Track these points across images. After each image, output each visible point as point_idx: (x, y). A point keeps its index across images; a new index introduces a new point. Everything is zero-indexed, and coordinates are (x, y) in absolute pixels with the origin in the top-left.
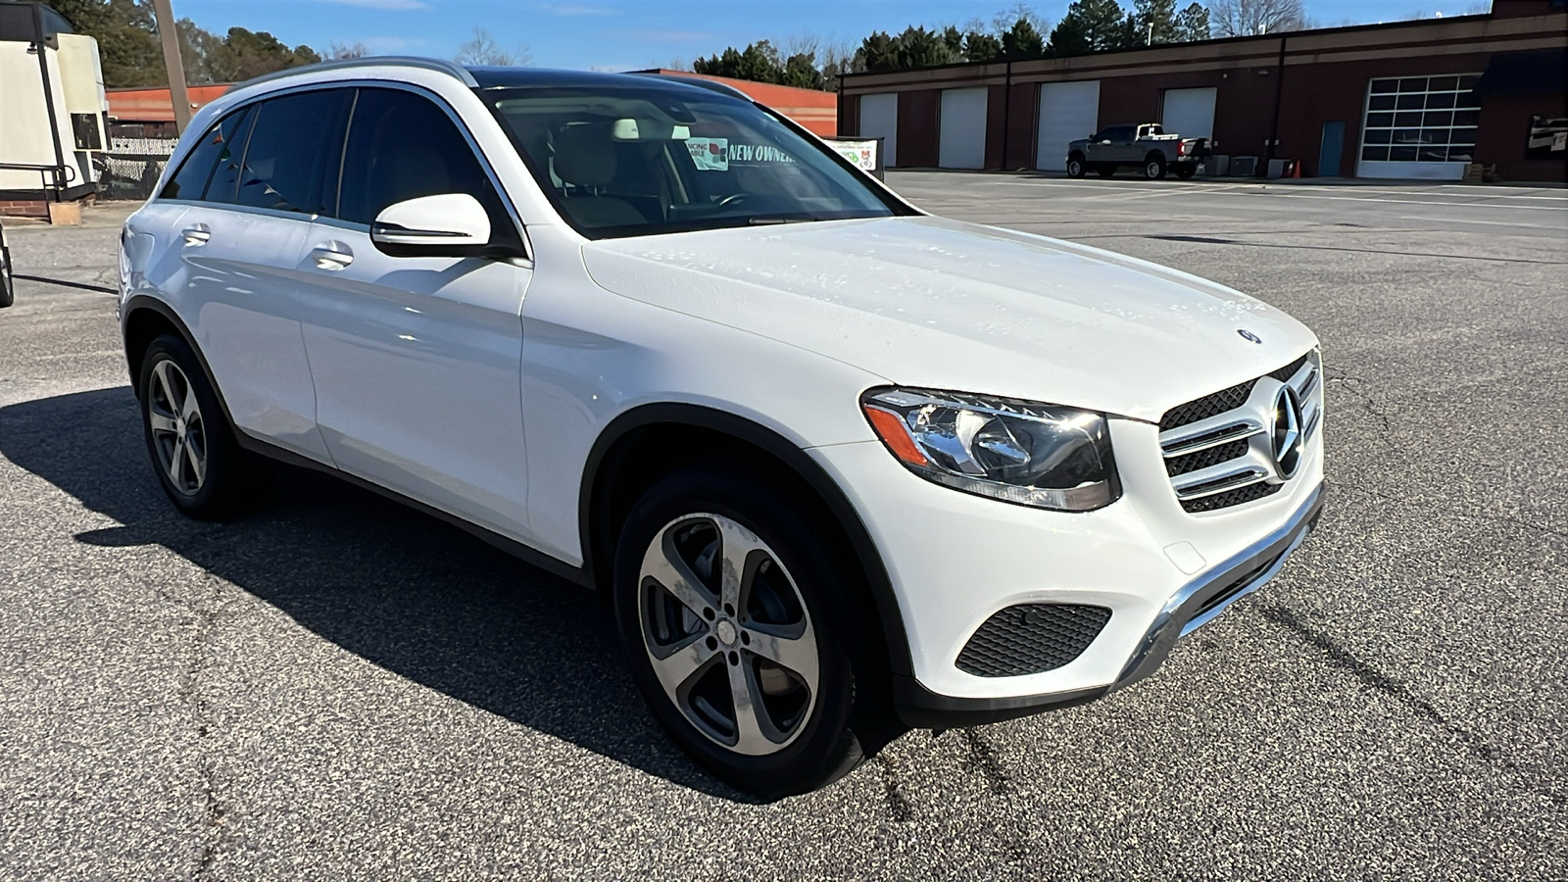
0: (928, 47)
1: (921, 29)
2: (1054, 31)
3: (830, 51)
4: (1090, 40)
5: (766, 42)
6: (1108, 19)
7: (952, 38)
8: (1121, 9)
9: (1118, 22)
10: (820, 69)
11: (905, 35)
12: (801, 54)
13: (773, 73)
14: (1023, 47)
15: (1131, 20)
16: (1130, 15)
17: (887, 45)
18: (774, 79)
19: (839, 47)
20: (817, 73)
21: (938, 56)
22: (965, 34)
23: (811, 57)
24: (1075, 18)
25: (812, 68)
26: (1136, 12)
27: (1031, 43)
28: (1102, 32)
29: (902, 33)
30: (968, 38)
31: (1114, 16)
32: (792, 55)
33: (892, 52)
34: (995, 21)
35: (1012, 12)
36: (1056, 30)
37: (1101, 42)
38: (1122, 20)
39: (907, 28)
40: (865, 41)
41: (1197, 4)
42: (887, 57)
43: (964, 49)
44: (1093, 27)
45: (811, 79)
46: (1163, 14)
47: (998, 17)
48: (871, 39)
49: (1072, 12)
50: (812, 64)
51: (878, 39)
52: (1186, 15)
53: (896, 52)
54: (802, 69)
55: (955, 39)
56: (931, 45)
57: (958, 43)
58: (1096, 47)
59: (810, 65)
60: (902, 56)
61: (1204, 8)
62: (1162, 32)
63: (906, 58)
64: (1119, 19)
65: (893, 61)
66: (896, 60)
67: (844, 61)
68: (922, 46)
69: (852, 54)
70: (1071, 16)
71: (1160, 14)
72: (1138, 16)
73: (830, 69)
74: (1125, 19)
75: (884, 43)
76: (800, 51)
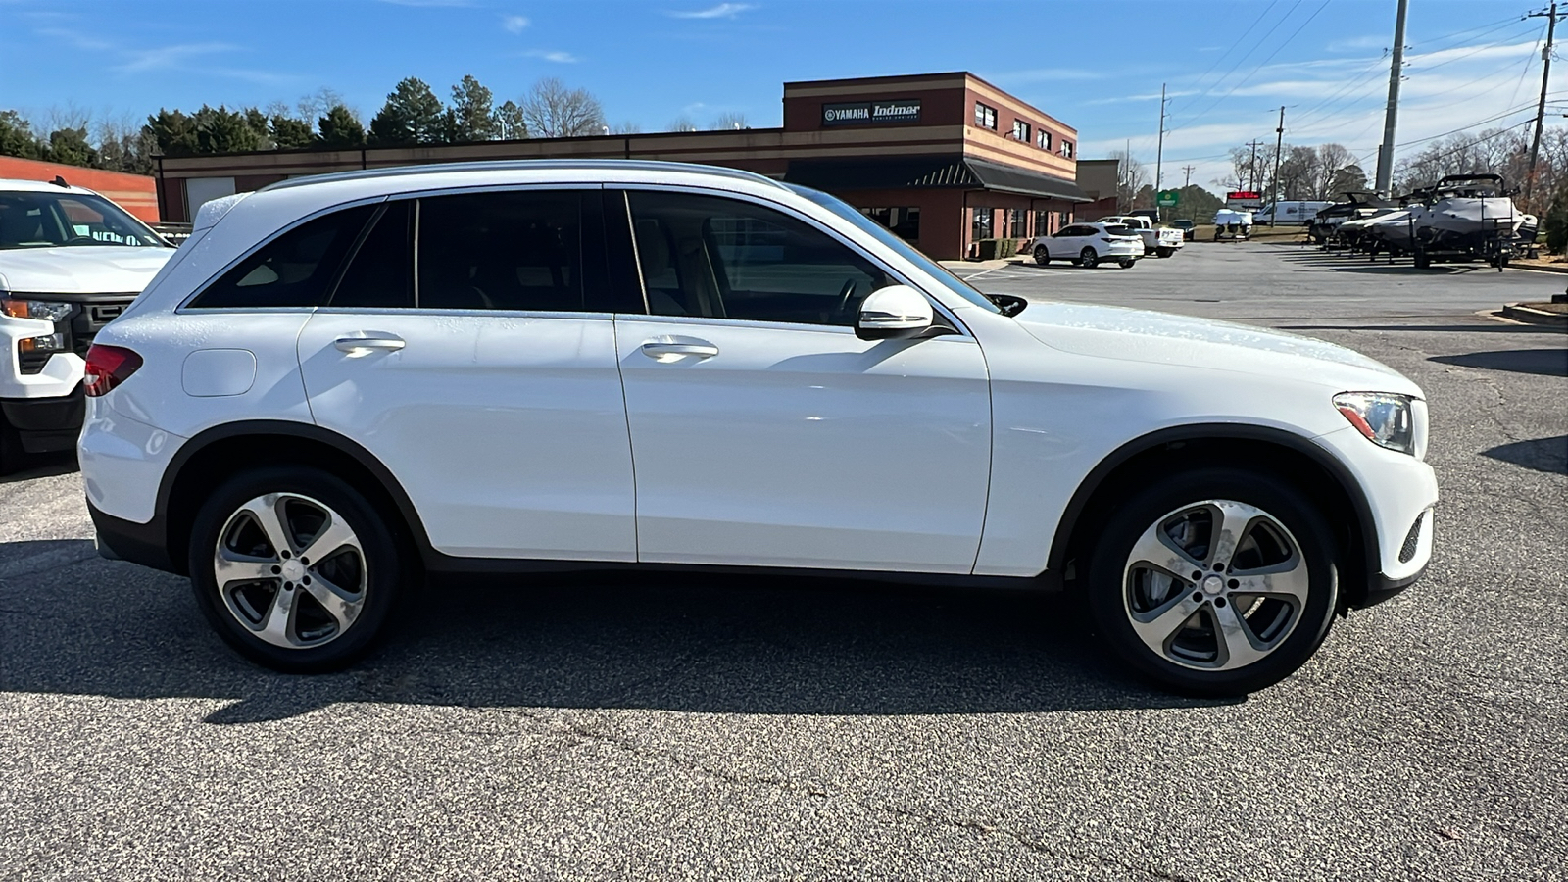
0: (233, 129)
1: (222, 110)
2: (374, 120)
3: (107, 126)
4: (412, 130)
5: (11, 113)
6: (428, 112)
7: (256, 120)
8: (440, 102)
9: (438, 114)
10: (96, 147)
11: (200, 114)
12: (67, 129)
13: (34, 149)
14: (343, 134)
15: (451, 114)
16: (449, 109)
17: (183, 125)
18: (36, 156)
19: (118, 123)
20: (94, 152)
21: (247, 139)
22: (270, 117)
23: (83, 133)
24: (395, 108)
25: (86, 146)
26: (454, 106)
27: (351, 129)
28: (424, 124)
29: (197, 112)
30: (274, 122)
31: (434, 109)
32: (56, 129)
33: (190, 132)
34: (299, 106)
35: (318, 97)
36: (376, 118)
37: (424, 133)
38: (442, 112)
39: (201, 107)
40: (151, 119)
41: (511, 103)
42: (183, 138)
43: (270, 133)
44: (414, 118)
45: (86, 159)
46: (482, 110)
47: (303, 102)
48: (160, 117)
49: (391, 102)
50: (85, 141)
51: (170, 117)
52: (503, 112)
53: (195, 132)
54: (73, 146)
55: (259, 121)
56: (237, 126)
57: (262, 126)
58: (420, 137)
59: (82, 142)
60: (202, 136)
61: (518, 106)
62: (482, 126)
63: (208, 139)
64: (439, 111)
65: (193, 142)
66: (197, 141)
67: (126, 139)
68: (226, 128)
69: (136, 131)
70: (390, 106)
71: (478, 109)
72: (458, 110)
73: (110, 147)
74: (444, 112)
75: (179, 123)
76: (68, 126)
